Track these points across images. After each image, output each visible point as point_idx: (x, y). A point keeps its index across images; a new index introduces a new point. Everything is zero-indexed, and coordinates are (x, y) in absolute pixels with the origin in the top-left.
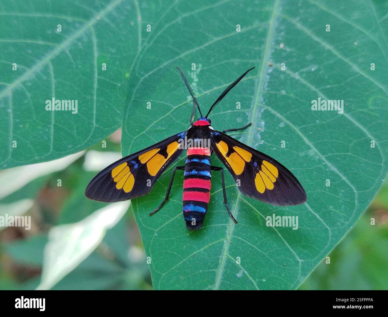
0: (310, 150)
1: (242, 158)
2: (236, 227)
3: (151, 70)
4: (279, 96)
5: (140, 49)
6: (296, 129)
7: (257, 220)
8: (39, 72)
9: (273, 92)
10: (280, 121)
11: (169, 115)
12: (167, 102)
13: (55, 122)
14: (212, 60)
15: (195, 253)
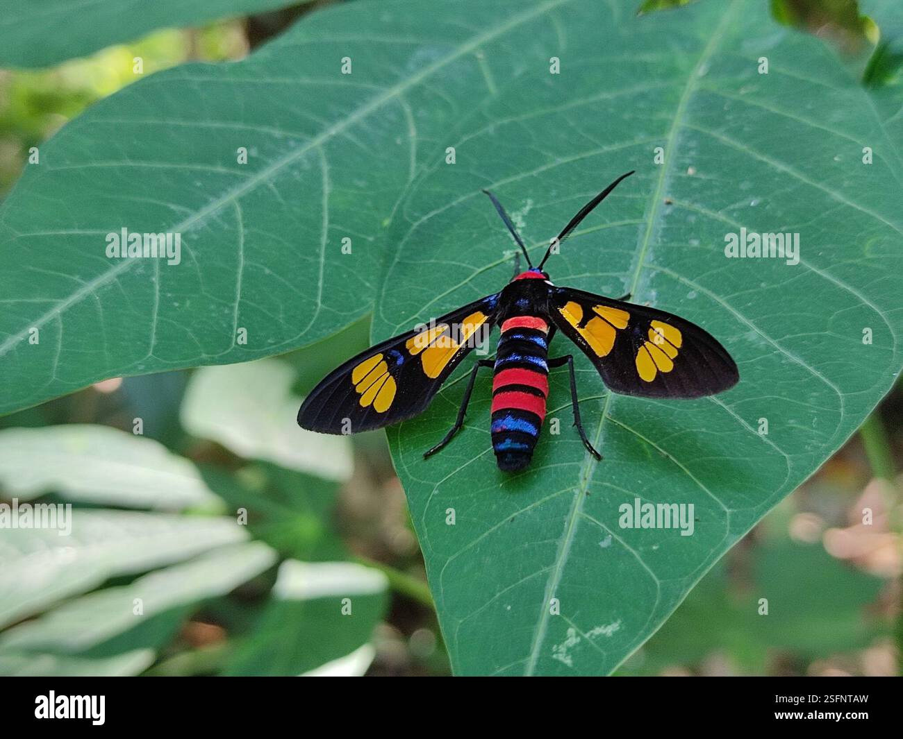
0: (748, 331)
1: (610, 323)
2: (598, 467)
3: (433, 209)
4: (685, 250)
5: (412, 177)
6: (721, 301)
7: (643, 451)
8: (215, 217)
9: (674, 244)
10: (687, 289)
11: (466, 283)
12: (464, 262)
13: (241, 298)
14: (554, 193)
15: (515, 514)
